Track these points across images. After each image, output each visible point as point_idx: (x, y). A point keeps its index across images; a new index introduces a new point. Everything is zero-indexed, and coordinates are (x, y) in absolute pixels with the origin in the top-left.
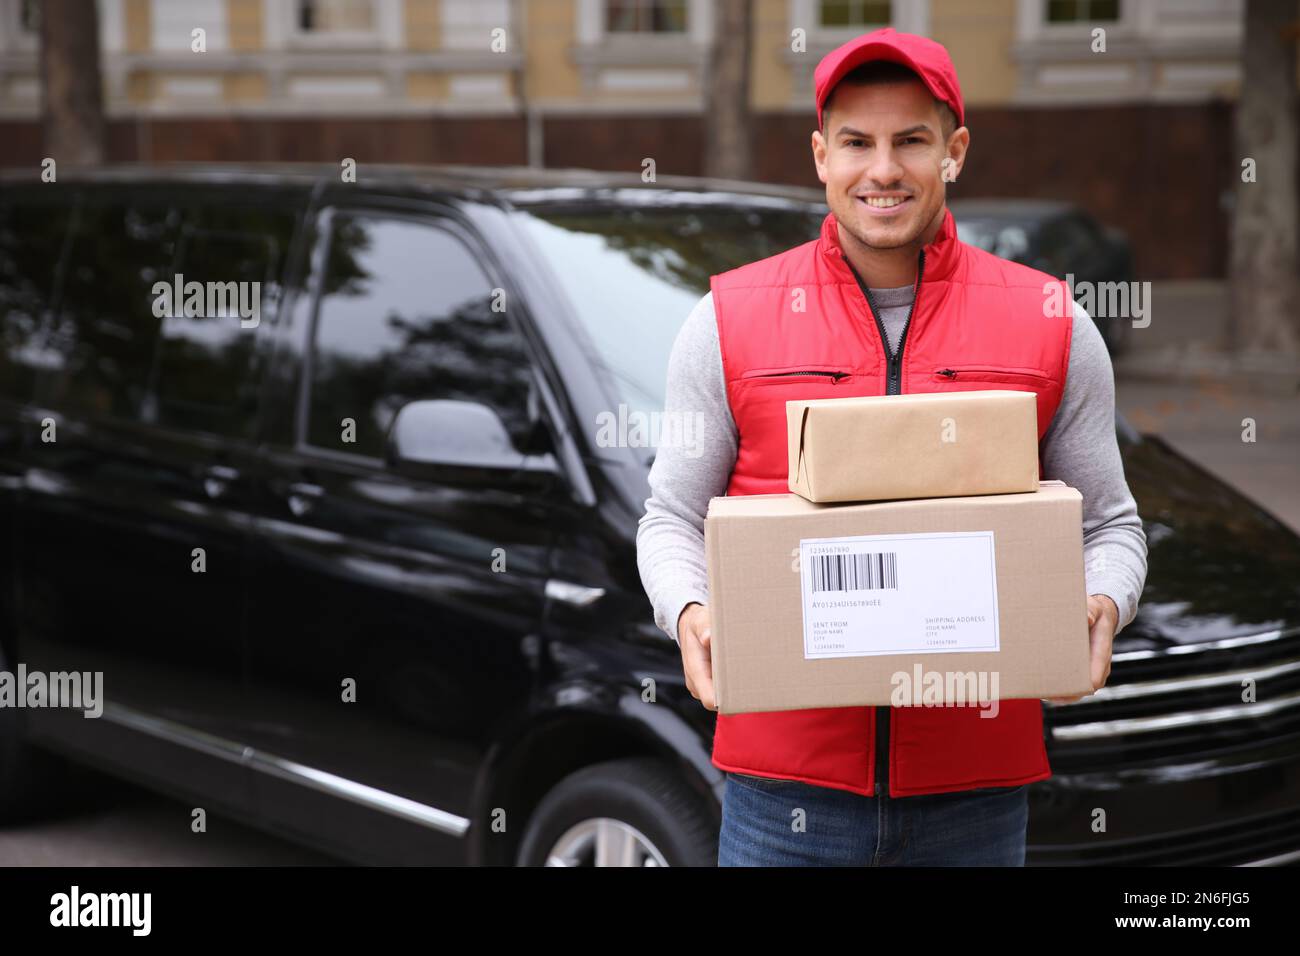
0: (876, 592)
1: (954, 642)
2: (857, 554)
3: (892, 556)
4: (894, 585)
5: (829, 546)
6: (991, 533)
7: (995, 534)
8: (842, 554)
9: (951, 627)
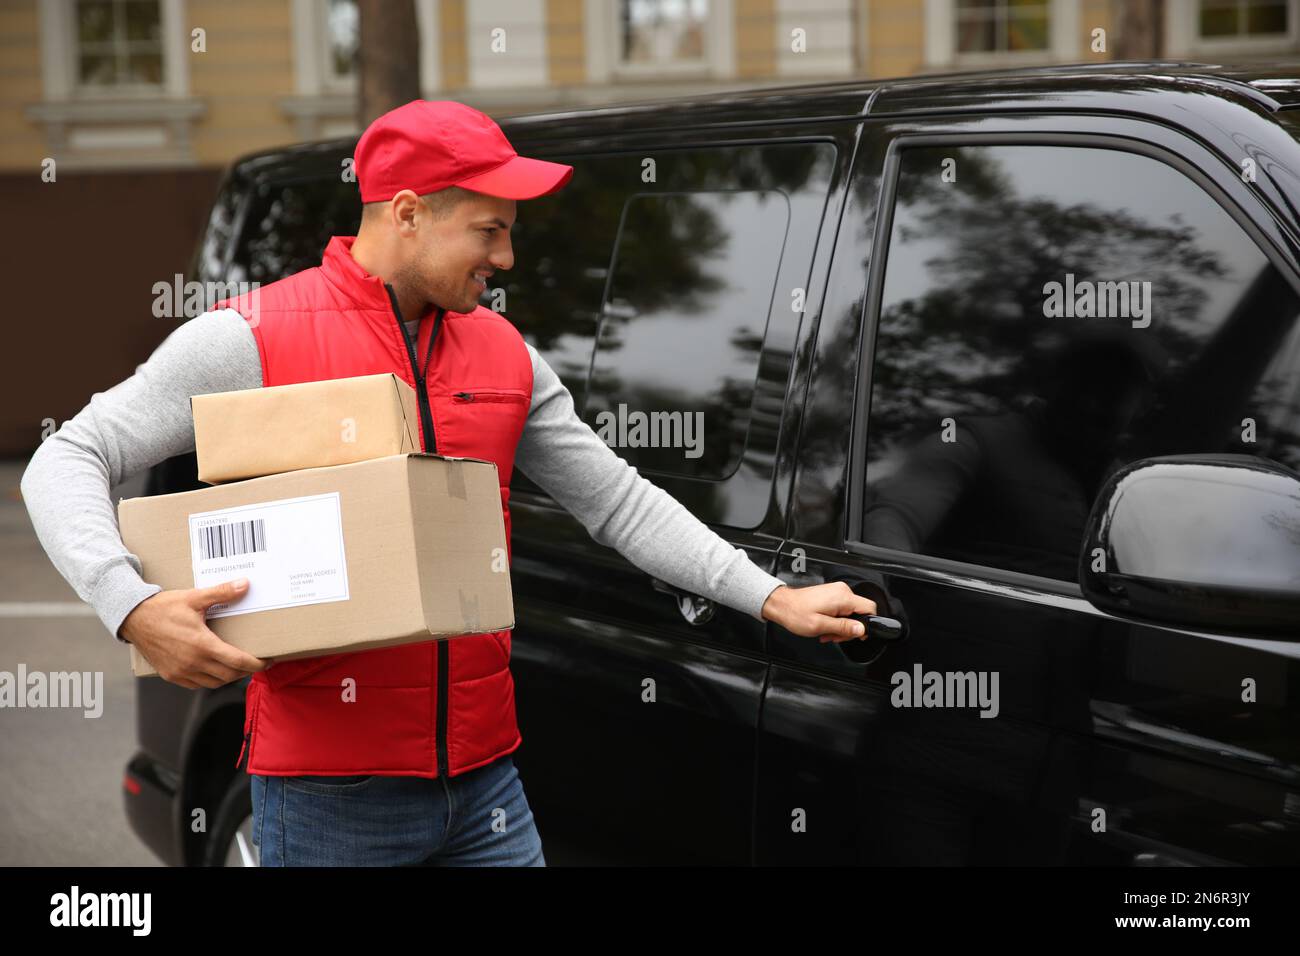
0: (250, 555)
1: (313, 594)
2: (234, 523)
3: (261, 522)
4: (263, 549)
5: (211, 518)
6: (337, 494)
7: (340, 494)
8: (222, 524)
9: (310, 581)
